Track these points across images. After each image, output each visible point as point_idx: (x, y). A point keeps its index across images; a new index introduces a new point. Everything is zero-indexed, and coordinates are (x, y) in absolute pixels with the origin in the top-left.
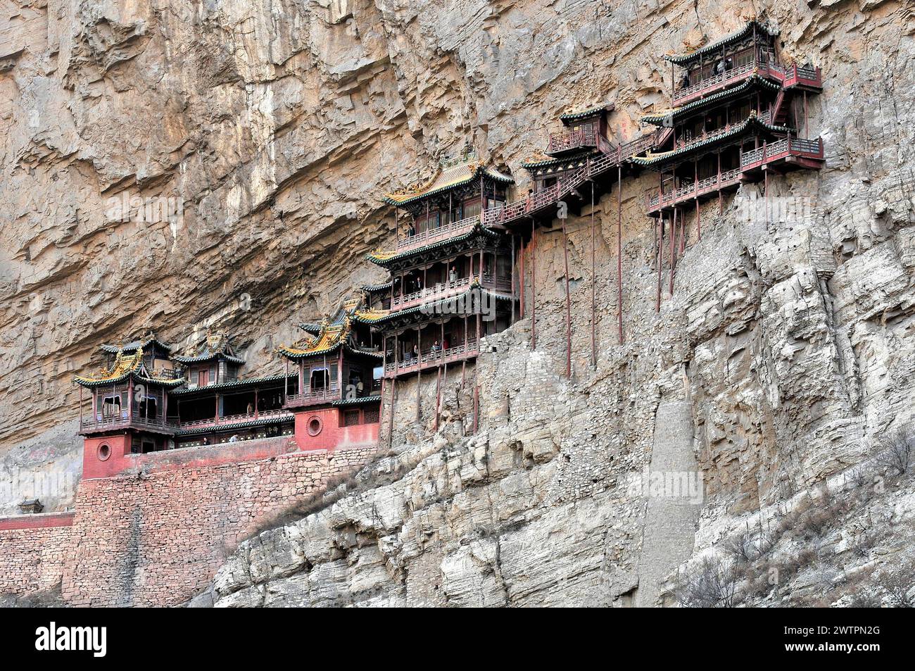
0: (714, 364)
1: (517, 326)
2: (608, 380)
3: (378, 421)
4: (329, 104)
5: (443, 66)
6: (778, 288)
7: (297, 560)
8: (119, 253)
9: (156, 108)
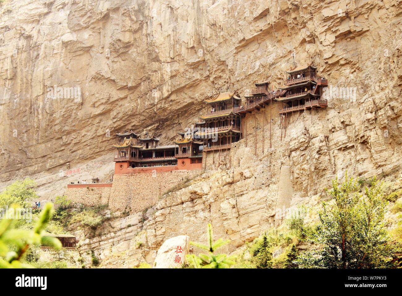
0: (296, 157)
1: (242, 140)
2: (267, 157)
3: (201, 162)
4: (187, 71)
5: (221, 65)
6: (314, 139)
7: (179, 201)
8: (122, 107)
9: (134, 67)
